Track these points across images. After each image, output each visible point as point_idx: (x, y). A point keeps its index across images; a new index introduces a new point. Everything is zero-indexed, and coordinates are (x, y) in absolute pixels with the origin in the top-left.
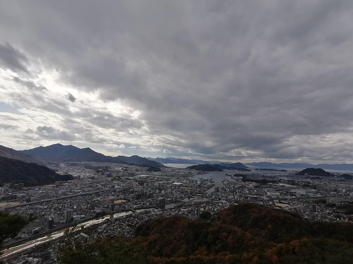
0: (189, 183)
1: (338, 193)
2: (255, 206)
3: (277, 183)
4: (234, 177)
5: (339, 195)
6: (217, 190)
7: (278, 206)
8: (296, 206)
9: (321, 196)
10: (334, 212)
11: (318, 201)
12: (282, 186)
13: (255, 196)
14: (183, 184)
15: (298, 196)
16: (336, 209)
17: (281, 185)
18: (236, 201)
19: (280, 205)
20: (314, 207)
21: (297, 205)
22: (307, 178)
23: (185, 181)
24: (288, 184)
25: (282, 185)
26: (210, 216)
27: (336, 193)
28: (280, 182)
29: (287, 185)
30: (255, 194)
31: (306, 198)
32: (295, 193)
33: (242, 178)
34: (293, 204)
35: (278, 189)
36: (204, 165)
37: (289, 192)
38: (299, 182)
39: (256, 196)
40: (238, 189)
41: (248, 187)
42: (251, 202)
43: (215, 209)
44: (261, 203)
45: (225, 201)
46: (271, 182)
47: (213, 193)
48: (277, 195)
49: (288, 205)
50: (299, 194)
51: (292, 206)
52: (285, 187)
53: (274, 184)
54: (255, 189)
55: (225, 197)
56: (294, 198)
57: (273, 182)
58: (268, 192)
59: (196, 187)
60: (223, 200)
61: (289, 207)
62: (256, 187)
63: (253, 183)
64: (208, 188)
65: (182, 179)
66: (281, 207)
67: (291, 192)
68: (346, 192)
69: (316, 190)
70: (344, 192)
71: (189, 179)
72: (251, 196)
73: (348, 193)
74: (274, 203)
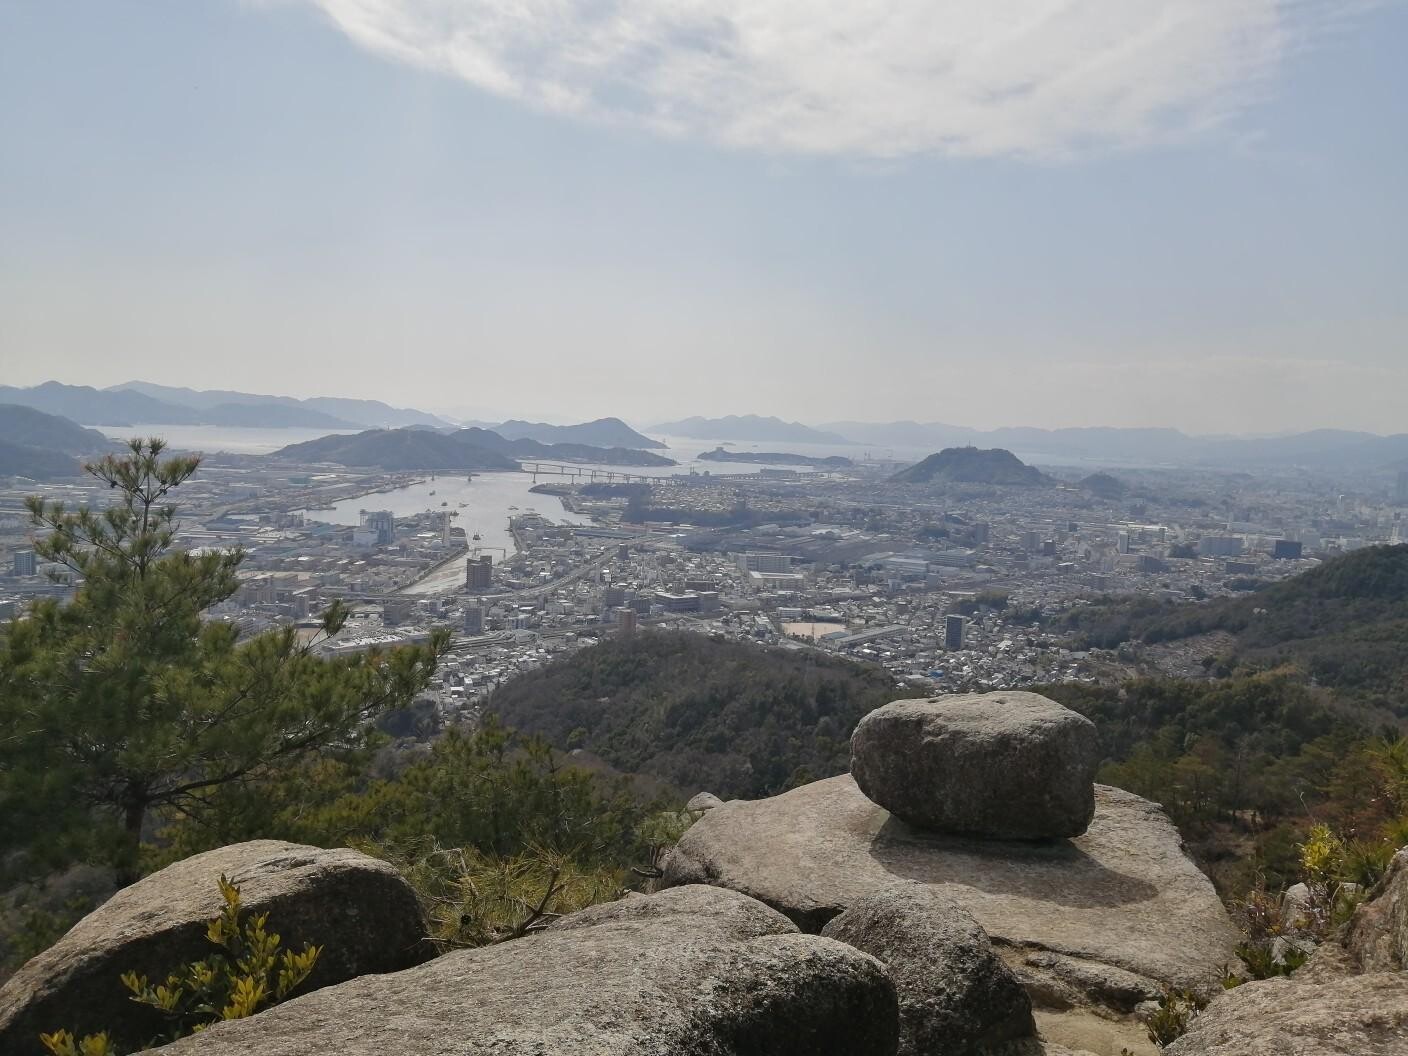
0: (295, 545)
1: (1060, 559)
2: (684, 645)
3: (800, 526)
4: (585, 500)
5: (1060, 569)
6: (481, 575)
7: (796, 638)
8: (877, 628)
9: (987, 576)
10: (1030, 643)
11: (974, 599)
12: (822, 537)
13: (690, 594)
14: (259, 553)
15: (890, 582)
16: (1042, 630)
17: (818, 532)
18: (585, 627)
19: (803, 629)
20: (954, 629)
21: (882, 626)
22: (941, 494)
23: (270, 535)
24: (852, 526)
25: (824, 531)
26: (436, 720)
27: (1049, 559)
28: (813, 519)
29: (846, 534)
30: (689, 586)
31: (926, 591)
32: (879, 567)
33: (624, 501)
34: (867, 622)
35: (802, 555)
36: (400, 435)
37: (854, 567)
38: (902, 515)
39: (693, 596)
40: (603, 564)
41: (654, 552)
42: (664, 625)
43: (468, 681)
44: (715, 624)
45: (528, 632)
46: (771, 518)
47: (455, 593)
48: (796, 585)
49: (840, 628)
50: (898, 571)
51: (857, 630)
52: (838, 544)
53: (787, 529)
54: (689, 560)
55: (523, 611)
56: (875, 594)
57: (783, 518)
58: (754, 570)
59: (344, 569)
60: (518, 624)
61: (845, 636)
62: (696, 547)
63: (683, 526)
64: (424, 567)
65: (249, 523)
66: (809, 640)
67: (861, 567)
68: (1088, 554)
69: (971, 549)
70: (1081, 554)
71: (298, 524)
72: (668, 595)
73: (1095, 556)
74: (776, 620)
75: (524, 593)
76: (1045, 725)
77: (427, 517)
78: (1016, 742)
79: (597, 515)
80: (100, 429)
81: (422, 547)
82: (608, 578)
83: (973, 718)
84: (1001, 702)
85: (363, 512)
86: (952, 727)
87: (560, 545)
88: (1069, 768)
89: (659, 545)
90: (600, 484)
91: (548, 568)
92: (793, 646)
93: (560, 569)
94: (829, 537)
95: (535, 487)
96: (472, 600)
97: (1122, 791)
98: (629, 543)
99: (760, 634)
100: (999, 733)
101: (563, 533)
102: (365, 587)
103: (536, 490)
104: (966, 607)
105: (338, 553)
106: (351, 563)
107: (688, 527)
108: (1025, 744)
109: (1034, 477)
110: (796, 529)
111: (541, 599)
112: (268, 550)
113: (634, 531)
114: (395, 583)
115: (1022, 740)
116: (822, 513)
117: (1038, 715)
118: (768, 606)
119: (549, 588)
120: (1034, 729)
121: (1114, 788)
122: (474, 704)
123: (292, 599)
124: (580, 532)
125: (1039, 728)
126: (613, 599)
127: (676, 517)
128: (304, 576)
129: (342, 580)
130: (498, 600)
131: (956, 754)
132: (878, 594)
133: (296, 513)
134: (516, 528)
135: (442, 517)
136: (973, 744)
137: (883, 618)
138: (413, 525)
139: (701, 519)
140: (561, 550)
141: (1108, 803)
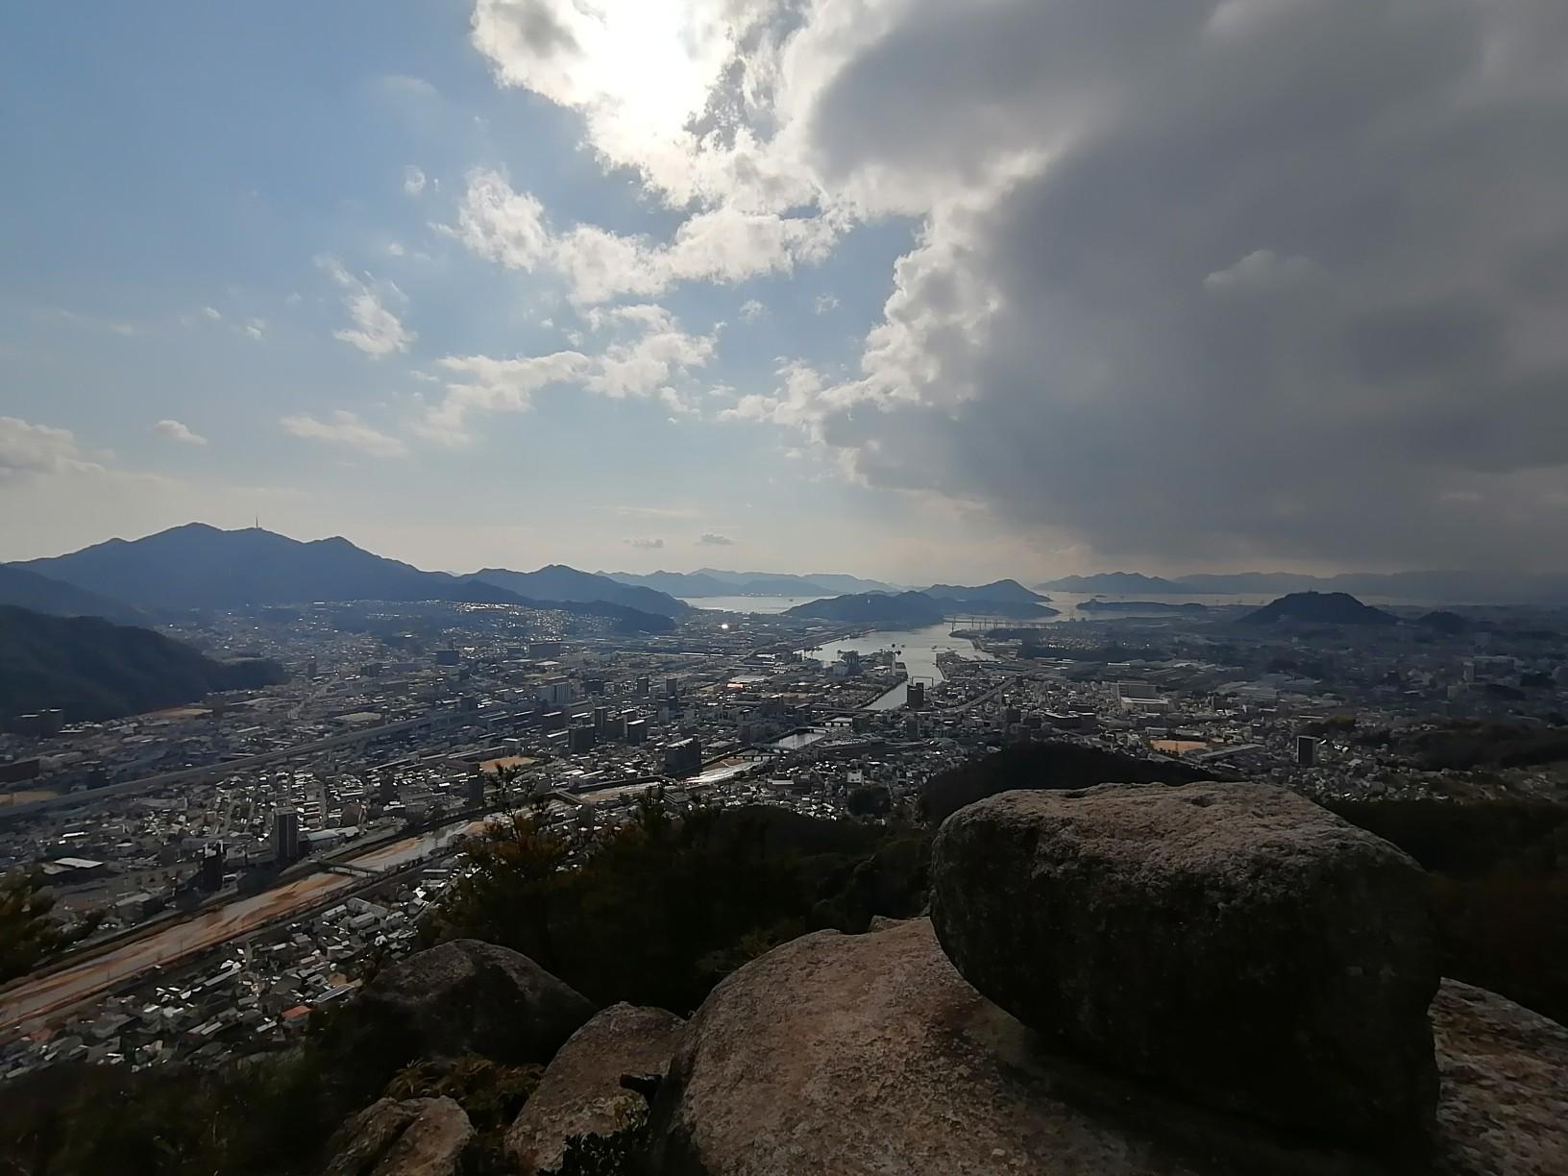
0: (797, 674)
1: (1404, 687)
2: (1067, 752)
3: (1163, 661)
4: (989, 641)
5: (1404, 696)
6: (916, 696)
7: (1162, 752)
8: (1235, 746)
9: (1334, 703)
10: (1379, 762)
11: (1323, 723)
12: (1182, 670)
13: (1073, 715)
14: (774, 680)
15: (1245, 707)
16: (1391, 751)
17: (1178, 665)
18: (994, 738)
19: (1169, 745)
20: (1306, 749)
21: (1239, 744)
22: (1287, 632)
23: (782, 667)
24: (1209, 660)
25: (1184, 665)
26: (888, 802)
27: (1393, 689)
28: (1174, 655)
29: (1205, 667)
30: (1072, 708)
31: (1278, 715)
32: (1234, 695)
33: (1019, 642)
34: (1225, 740)
35: (1165, 684)
36: (863, 596)
37: (1212, 695)
38: (1252, 650)
39: (1075, 716)
40: (1003, 691)
41: (1042, 681)
42: (1052, 738)
43: (909, 774)
44: (1094, 739)
45: (950, 740)
46: (1139, 654)
47: (899, 710)
48: (1161, 709)
49: (1202, 745)
50: (1250, 697)
51: (1216, 747)
52: (1196, 676)
53: (1152, 663)
54: (1071, 688)
55: (947, 725)
56: (1230, 718)
57: (1146, 655)
58: (1125, 696)
59: (828, 691)
60: (943, 734)
61: (1206, 752)
62: (1076, 678)
63: (1065, 661)
64: (880, 690)
65: (769, 659)
66: (1175, 755)
67: (1217, 694)
68: (1433, 683)
69: (1318, 679)
70: (1426, 682)
71: (798, 659)
72: (1055, 715)
73: (1441, 685)
74: (1146, 737)
75: (947, 711)
76: (1291, 859)
77: (880, 655)
78: (1216, 895)
79: (997, 652)
80: (686, 600)
81: (878, 676)
82: (1008, 701)
83: (1130, 833)
84: (1201, 802)
85: (839, 652)
86: (1087, 847)
87: (971, 675)
88: (1355, 971)
89: (1046, 676)
90: (1000, 629)
91: (963, 692)
92: (1162, 759)
93: (973, 693)
94: (1188, 670)
95: (953, 633)
96: (911, 714)
97: (1510, 1005)
98: (1024, 675)
99: (1133, 748)
100: (1181, 871)
101: (975, 666)
102: (841, 705)
103: (953, 635)
104: (1317, 730)
105: (823, 681)
106: (831, 687)
107: (1068, 661)
108: (1236, 902)
109: (1373, 615)
110: (1159, 662)
111: (959, 716)
112: (782, 678)
113: (1027, 665)
114: (860, 702)
115: (1230, 891)
116: (1182, 650)
117: (1272, 836)
118: (1139, 726)
119: (962, 709)
120: (1260, 866)
121: (1489, 994)
122: (914, 792)
123: (795, 711)
124: (988, 665)
125: (1275, 865)
126: (1013, 716)
127: (1060, 654)
128: (802, 696)
129: (826, 699)
130: (929, 715)
131: (1092, 907)
132: (1234, 717)
133: (798, 652)
134: (941, 661)
135: (890, 655)
136: (1126, 888)
137: (1240, 738)
138: (872, 661)
139: (1080, 655)
140: (972, 678)
141: (1474, 1034)
